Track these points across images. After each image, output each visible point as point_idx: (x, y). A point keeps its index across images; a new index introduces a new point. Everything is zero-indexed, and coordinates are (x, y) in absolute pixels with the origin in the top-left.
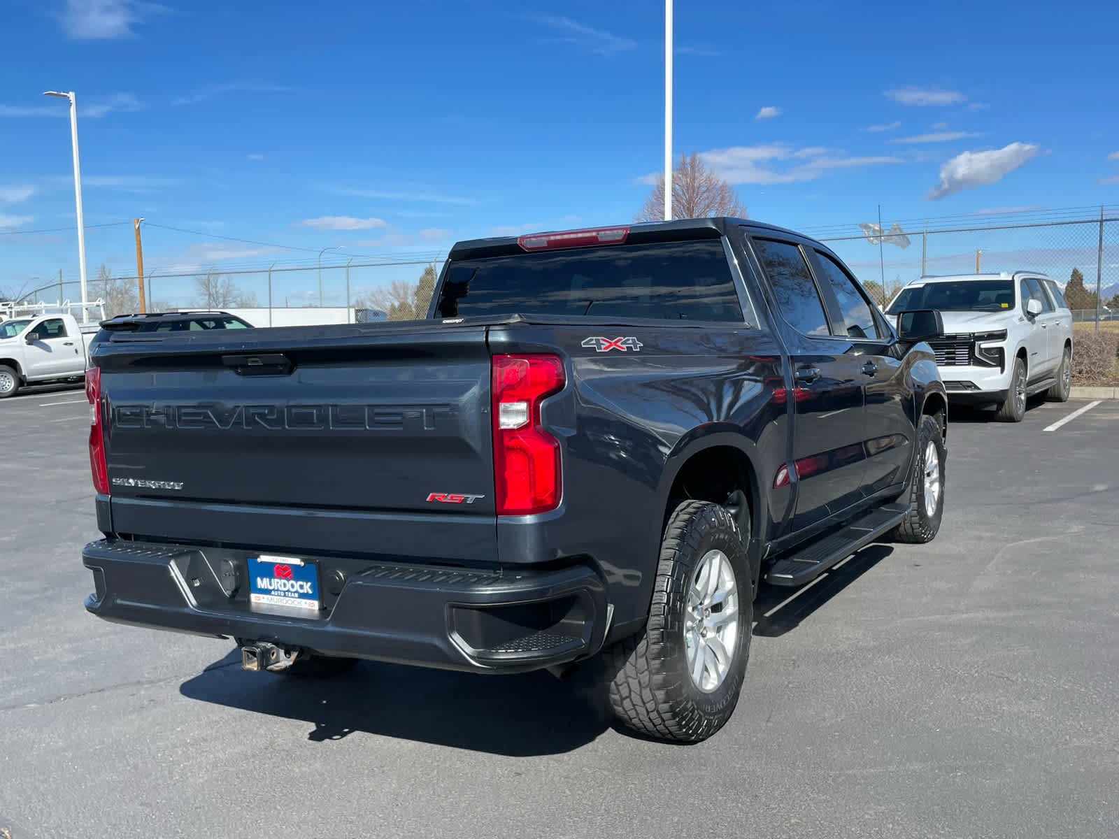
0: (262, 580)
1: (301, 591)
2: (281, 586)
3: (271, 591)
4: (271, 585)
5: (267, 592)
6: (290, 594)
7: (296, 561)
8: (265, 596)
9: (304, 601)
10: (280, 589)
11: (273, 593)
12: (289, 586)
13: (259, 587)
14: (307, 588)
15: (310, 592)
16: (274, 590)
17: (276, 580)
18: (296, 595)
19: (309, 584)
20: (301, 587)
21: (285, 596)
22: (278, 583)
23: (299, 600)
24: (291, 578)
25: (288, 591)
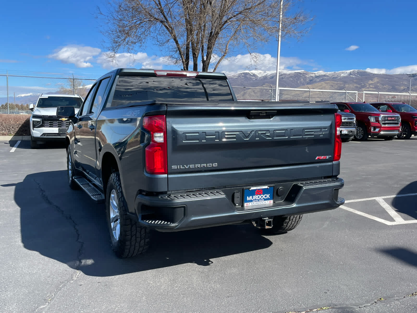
0: (249, 198)
1: (266, 198)
2: (257, 198)
3: (252, 200)
4: (253, 198)
5: (251, 201)
6: (260, 200)
7: (266, 187)
8: (251, 203)
9: (267, 201)
10: (256, 199)
11: (253, 201)
12: (260, 197)
13: (248, 200)
14: (268, 196)
15: (269, 197)
16: (254, 200)
17: (255, 196)
18: (263, 200)
19: (269, 195)
20: (266, 196)
21: (258, 201)
22: (256, 197)
23: (265, 201)
24: (262, 194)
25: (260, 199)
